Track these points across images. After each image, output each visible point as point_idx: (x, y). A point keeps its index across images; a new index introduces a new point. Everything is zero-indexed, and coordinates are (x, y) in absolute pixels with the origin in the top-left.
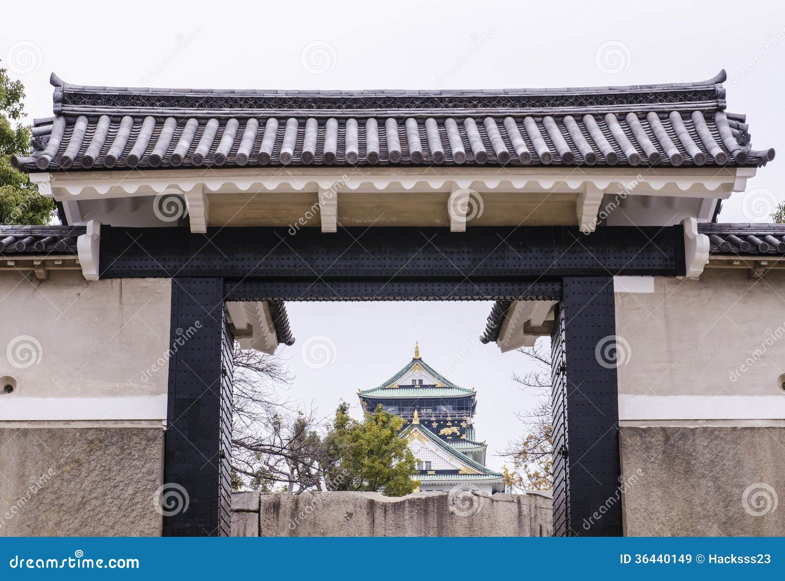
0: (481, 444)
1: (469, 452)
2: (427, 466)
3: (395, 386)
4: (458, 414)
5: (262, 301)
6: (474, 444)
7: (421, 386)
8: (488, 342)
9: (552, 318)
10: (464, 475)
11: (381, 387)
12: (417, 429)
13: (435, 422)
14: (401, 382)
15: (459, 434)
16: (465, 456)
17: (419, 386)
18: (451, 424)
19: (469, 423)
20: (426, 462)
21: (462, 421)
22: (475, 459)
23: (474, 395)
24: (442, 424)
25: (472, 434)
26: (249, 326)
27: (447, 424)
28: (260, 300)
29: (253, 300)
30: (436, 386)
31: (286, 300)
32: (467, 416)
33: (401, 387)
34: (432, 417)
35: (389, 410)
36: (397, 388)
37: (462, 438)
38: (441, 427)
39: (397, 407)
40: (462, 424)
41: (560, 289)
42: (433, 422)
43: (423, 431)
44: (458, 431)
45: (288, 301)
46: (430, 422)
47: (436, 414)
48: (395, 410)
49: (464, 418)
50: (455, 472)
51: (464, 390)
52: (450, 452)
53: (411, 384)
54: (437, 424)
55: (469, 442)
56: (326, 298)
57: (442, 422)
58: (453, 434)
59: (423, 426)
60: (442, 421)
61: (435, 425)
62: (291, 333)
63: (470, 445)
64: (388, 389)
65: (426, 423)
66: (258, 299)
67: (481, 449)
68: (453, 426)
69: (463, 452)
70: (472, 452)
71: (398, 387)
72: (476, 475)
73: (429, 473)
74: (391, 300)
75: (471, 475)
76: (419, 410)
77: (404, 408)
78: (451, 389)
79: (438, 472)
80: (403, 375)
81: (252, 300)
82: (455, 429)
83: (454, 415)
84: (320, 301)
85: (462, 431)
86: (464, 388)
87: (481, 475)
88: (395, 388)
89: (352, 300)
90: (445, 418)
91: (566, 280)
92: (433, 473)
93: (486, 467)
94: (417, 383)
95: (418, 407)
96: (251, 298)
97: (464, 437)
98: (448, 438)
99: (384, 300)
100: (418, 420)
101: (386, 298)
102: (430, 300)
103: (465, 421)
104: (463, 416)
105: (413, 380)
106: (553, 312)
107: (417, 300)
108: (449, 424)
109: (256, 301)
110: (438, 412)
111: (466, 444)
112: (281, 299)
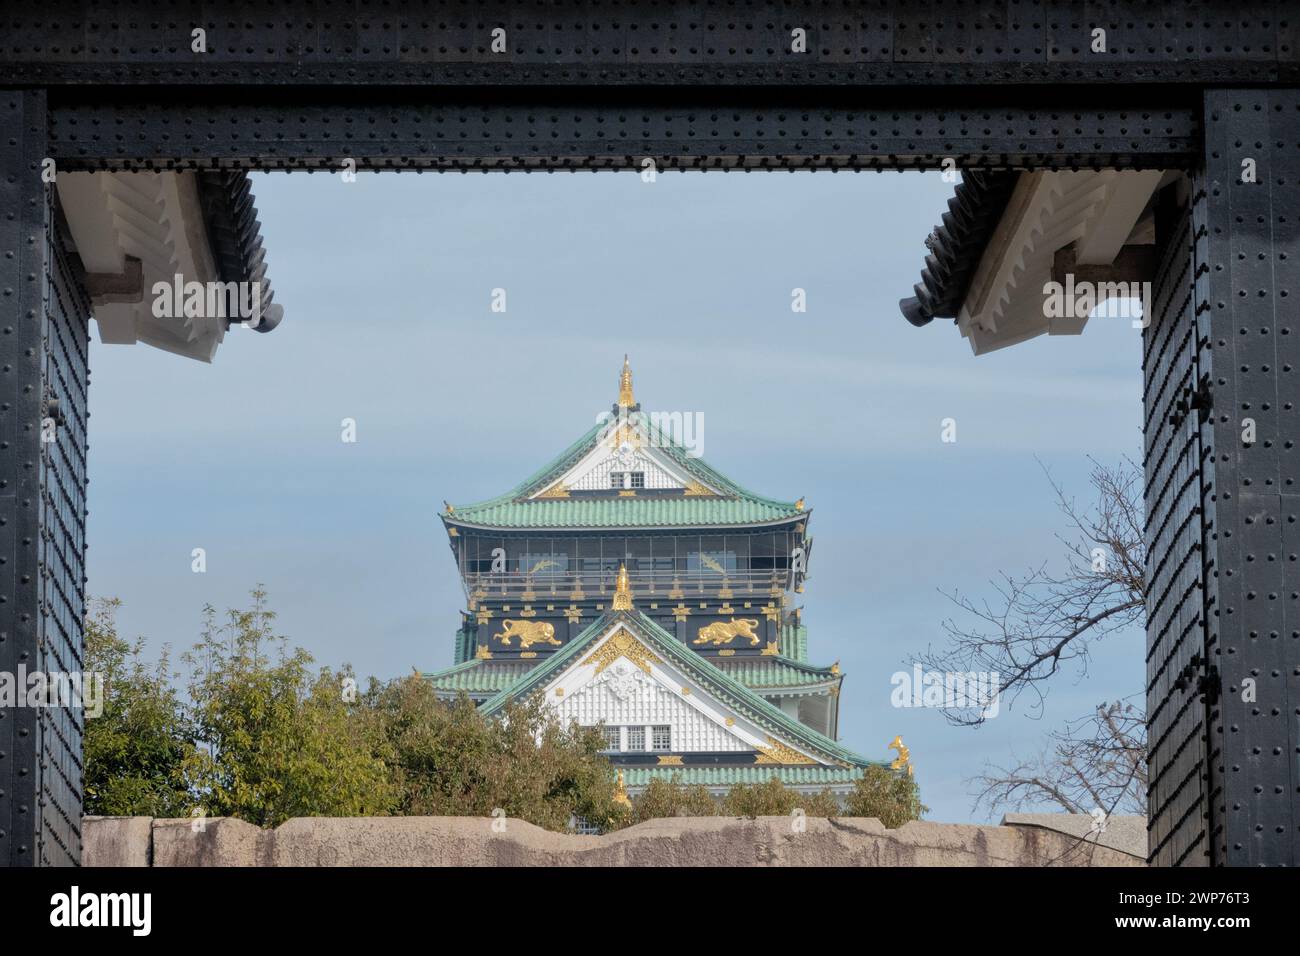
0: (826, 673)
1: (787, 696)
2: (656, 740)
3: (559, 492)
4: (753, 578)
5: (179, 170)
6: (803, 672)
7: (638, 492)
8: (928, 319)
9: (1148, 237)
10: (772, 766)
11: (515, 494)
12: (626, 628)
13: (681, 605)
14: (575, 479)
15: (757, 640)
16: (776, 708)
17: (632, 494)
18: (732, 611)
19: (789, 609)
20: (655, 728)
21: (764, 601)
22: (805, 718)
23: (802, 521)
24: (705, 611)
25: (796, 642)
26: (132, 260)
27: (721, 611)
28: (170, 167)
29: (149, 166)
30: (687, 493)
31: (258, 166)
32: (781, 586)
33: (577, 495)
34: (671, 587)
35: (538, 566)
36: (565, 500)
37: (765, 652)
38: (700, 619)
39: (564, 558)
40: (765, 610)
41: (1193, 132)
42: (674, 603)
43: (645, 633)
44: (753, 630)
45: (267, 169)
46: (669, 604)
47: (686, 579)
48: (556, 568)
49: (775, 591)
50: (747, 758)
51: (772, 504)
52: (729, 697)
53: (610, 487)
54: (687, 611)
55: (788, 666)
56: (396, 161)
57: (703, 605)
58: (740, 644)
59: (644, 616)
60: (704, 600)
61: (682, 612)
62: (271, 288)
63: (790, 676)
64: (537, 500)
65: (654, 606)
66: (164, 162)
67: (824, 687)
68: (737, 616)
69: (769, 699)
70: (796, 696)
71: (566, 495)
72: (809, 767)
73: (664, 761)
74: (616, 168)
75: (794, 767)
76: (633, 566)
77: (587, 560)
78: (733, 500)
79: (693, 759)
80: (581, 456)
81: (143, 164)
82: (745, 627)
83: (741, 582)
84: (377, 169)
85: (767, 631)
86: (771, 497)
87: (825, 768)
88: (559, 500)
89: (485, 169)
90: (712, 591)
91: (1213, 100)
92: (677, 761)
93: (840, 744)
94: (628, 484)
95: (629, 556)
96: (140, 160)
97: (772, 650)
98: (721, 653)
99: (595, 169)
100: (630, 597)
101: (601, 159)
102: (748, 169)
103: (776, 601)
104: (769, 586)
105: (613, 475)
106: (1152, 218)
107: (704, 169)
108: (727, 609)
109: (158, 170)
110: (691, 572)
111: (777, 672)
112: (244, 161)
